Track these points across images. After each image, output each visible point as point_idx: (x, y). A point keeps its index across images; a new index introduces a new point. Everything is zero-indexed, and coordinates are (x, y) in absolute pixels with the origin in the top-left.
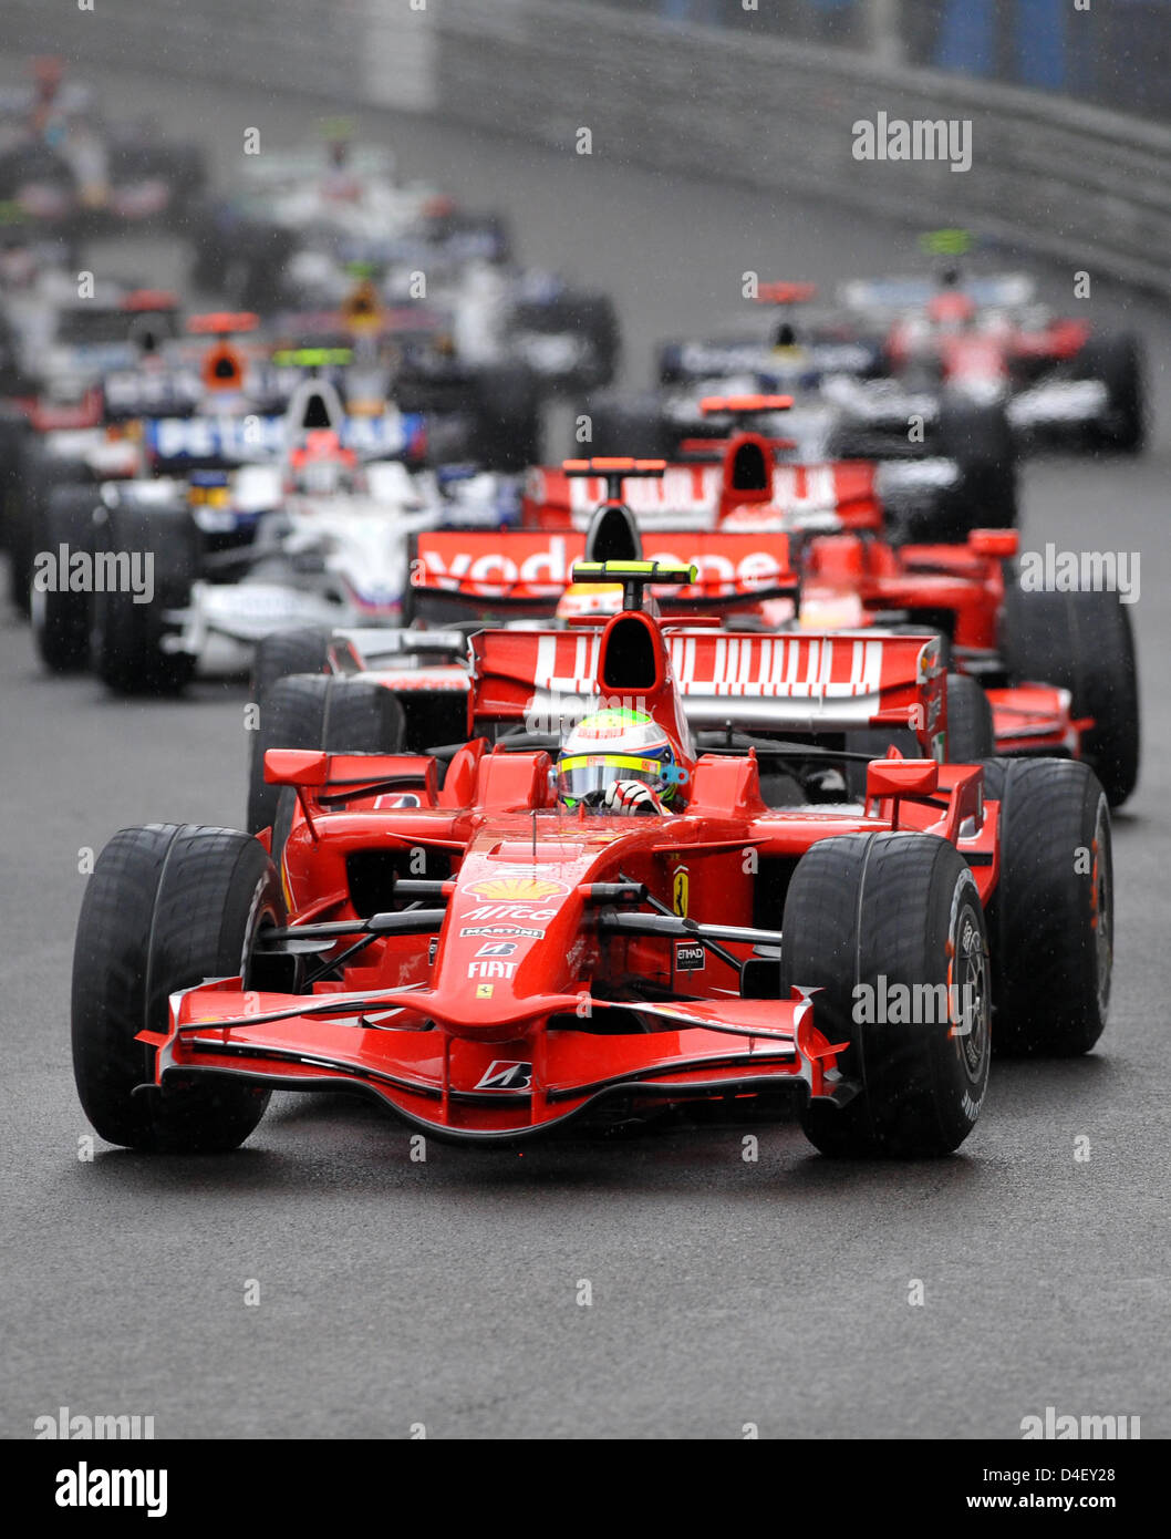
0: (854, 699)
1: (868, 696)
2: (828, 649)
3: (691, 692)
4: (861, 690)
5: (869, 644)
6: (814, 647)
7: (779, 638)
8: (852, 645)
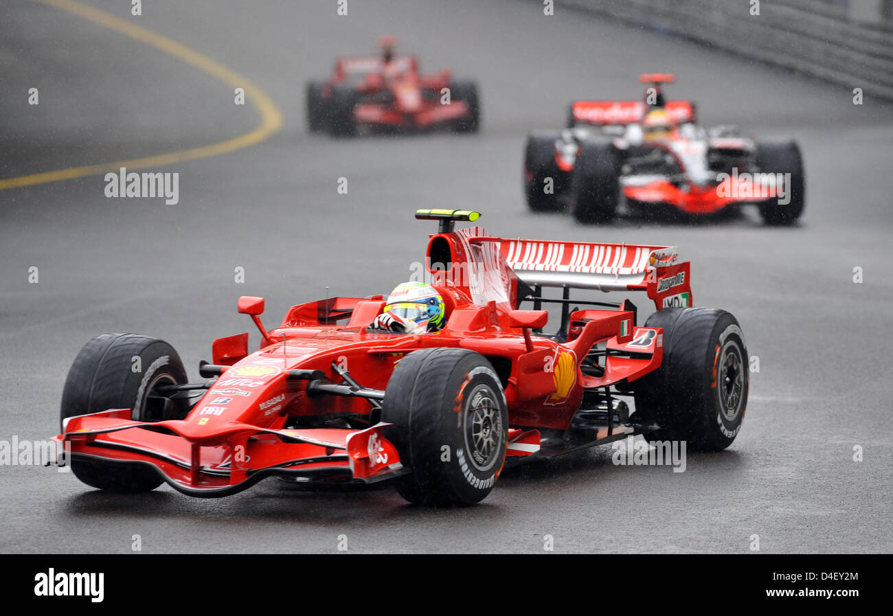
0: (632, 275)
1: (638, 274)
2: (625, 251)
3: (558, 270)
4: (635, 272)
5: (643, 249)
6: (618, 250)
7: (602, 245)
8: (635, 249)
